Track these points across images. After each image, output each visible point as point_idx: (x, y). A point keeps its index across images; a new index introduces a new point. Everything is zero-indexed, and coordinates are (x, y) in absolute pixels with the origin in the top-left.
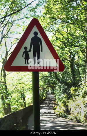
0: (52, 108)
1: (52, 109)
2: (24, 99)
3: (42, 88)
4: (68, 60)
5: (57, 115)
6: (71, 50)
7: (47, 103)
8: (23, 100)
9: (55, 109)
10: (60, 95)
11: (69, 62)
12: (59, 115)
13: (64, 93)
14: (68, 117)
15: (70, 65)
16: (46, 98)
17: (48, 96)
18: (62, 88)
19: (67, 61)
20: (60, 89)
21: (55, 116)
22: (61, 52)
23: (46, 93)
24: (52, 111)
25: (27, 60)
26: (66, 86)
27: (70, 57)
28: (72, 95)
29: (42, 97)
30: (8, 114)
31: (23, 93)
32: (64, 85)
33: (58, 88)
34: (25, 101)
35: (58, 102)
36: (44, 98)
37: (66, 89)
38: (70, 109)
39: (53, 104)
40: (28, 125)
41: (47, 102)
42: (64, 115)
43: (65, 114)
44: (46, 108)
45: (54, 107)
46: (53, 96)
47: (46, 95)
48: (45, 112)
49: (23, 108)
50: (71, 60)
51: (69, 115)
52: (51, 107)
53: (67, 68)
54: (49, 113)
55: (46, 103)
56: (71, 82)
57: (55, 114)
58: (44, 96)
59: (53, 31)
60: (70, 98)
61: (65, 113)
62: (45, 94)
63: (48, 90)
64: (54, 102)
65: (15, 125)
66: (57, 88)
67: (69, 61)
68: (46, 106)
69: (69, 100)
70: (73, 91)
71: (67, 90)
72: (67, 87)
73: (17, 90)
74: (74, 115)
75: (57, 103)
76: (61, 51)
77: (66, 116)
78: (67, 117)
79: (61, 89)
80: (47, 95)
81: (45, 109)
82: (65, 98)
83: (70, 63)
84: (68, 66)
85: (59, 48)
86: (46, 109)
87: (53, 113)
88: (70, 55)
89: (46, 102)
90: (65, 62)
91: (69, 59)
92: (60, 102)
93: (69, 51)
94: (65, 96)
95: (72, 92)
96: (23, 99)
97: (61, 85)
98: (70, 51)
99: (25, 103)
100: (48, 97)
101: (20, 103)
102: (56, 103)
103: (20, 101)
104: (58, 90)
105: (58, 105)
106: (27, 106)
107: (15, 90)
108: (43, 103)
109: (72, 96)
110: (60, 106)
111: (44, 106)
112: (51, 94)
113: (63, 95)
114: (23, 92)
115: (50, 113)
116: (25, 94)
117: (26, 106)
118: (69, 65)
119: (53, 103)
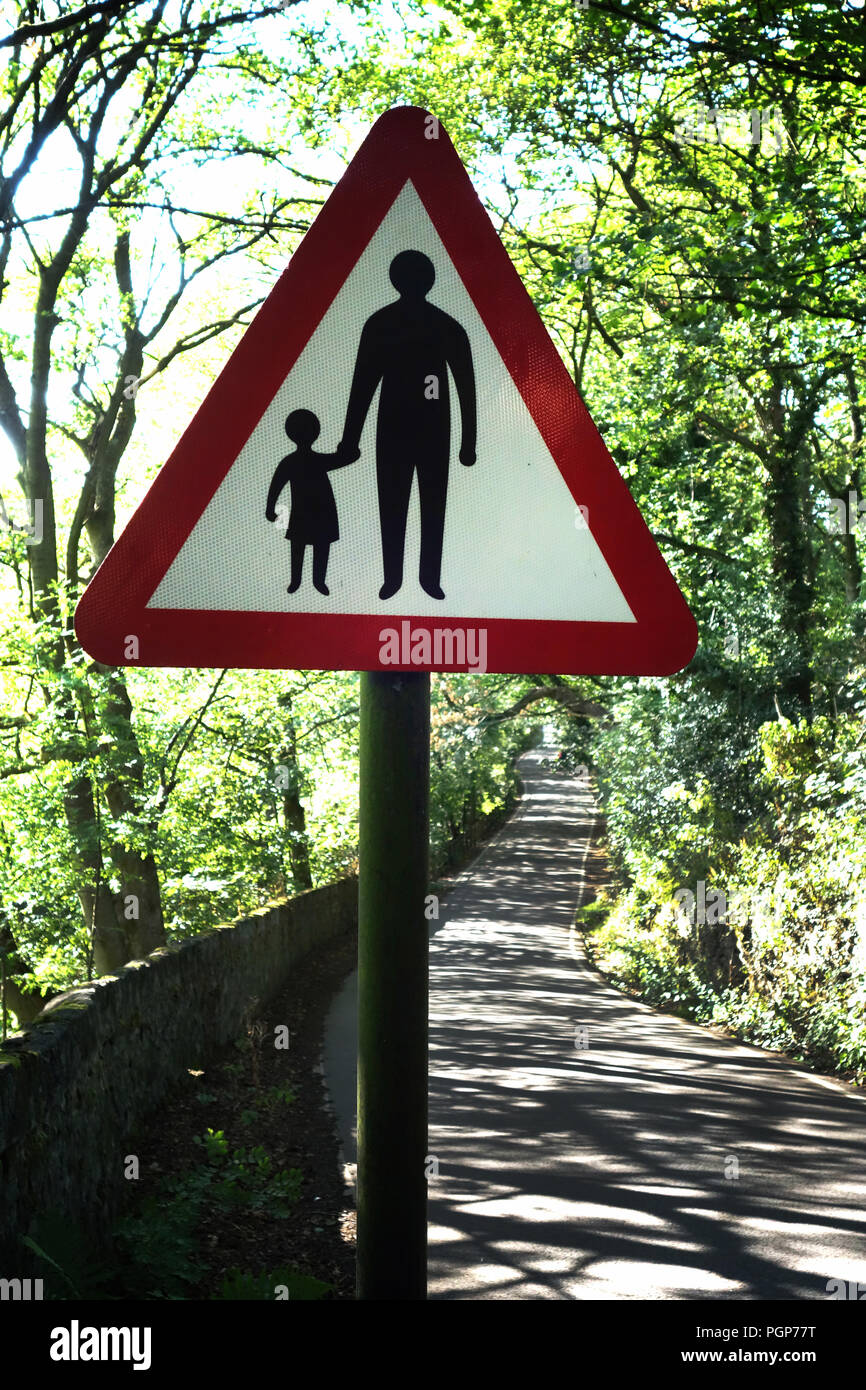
0: (562, 907)
1: (563, 921)
2: (296, 815)
3: (470, 710)
4: (747, 445)
5: (609, 978)
6: (779, 343)
7: (518, 860)
8: (282, 820)
9: (598, 919)
10: (650, 787)
11: (753, 456)
12: (634, 980)
13: (685, 771)
14: (720, 1013)
15: (766, 488)
16: (511, 806)
17: (532, 790)
18: (675, 721)
19: (734, 449)
20: (656, 731)
21: (588, 988)
22: (681, 358)
23: (514, 753)
24: (564, 940)
25: (309, 550)
26: (717, 697)
27: (772, 413)
28: (770, 792)
29: (474, 800)
30: (135, 964)
31: (288, 757)
32: (694, 689)
33: (635, 717)
34: (301, 827)
35: (630, 857)
36: (487, 808)
37: (715, 732)
38: (747, 931)
39: (573, 871)
40: (320, 1070)
41: (523, 843)
42: (685, 984)
43: (694, 979)
44: (505, 903)
45: (590, 897)
46: (577, 792)
47: (508, 775)
48: (491, 949)
49: (282, 901)
50: (779, 446)
51: (733, 994)
52: (555, 897)
53: (736, 523)
54: (529, 958)
55: (511, 858)
56: (762, 662)
57: (593, 968)
58: (494, 791)
59: (612, 141)
60: (744, 820)
61: (690, 968)
62: (497, 771)
63: (537, 731)
64: (587, 849)
65: (197, 1073)
66: (621, 712)
67: (759, 449)
68: (502, 890)
69: (733, 848)
70: (784, 754)
71: (727, 745)
72: (722, 708)
73: (226, 725)
74: (777, 997)
75: (619, 860)
76: (676, 347)
77: (694, 1000)
78: (708, 1006)
79: (667, 729)
80: (522, 776)
81: (495, 915)
82: (701, 818)
83: (763, 473)
84: (747, 494)
85: (663, 310)
86: (510, 916)
87: (570, 964)
88: (774, 394)
89: (509, 844)
90: (714, 457)
91: (757, 434)
92: (650, 854)
93: (766, 352)
94: (696, 805)
95: (772, 771)
96: (280, 805)
97: (665, 693)
98: (775, 357)
99: (301, 850)
100: (525, 797)
101: (251, 843)
102: (604, 862)
103: (251, 827)
104: (631, 738)
105: (629, 883)
106: (320, 880)
107: (207, 720)
108: (478, 852)
109: (771, 806)
110: (643, 897)
111: (488, 884)
112: (566, 767)
113: (675, 792)
114: (285, 742)
115: (546, 959)
116: (303, 760)
117: (309, 884)
118: (758, 496)
119: (577, 864)
